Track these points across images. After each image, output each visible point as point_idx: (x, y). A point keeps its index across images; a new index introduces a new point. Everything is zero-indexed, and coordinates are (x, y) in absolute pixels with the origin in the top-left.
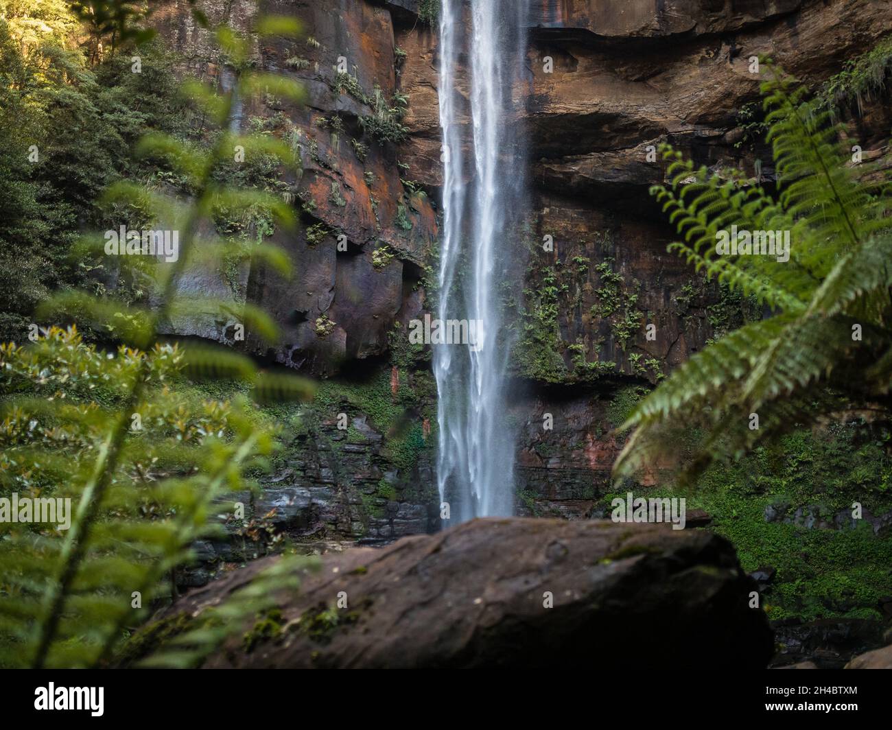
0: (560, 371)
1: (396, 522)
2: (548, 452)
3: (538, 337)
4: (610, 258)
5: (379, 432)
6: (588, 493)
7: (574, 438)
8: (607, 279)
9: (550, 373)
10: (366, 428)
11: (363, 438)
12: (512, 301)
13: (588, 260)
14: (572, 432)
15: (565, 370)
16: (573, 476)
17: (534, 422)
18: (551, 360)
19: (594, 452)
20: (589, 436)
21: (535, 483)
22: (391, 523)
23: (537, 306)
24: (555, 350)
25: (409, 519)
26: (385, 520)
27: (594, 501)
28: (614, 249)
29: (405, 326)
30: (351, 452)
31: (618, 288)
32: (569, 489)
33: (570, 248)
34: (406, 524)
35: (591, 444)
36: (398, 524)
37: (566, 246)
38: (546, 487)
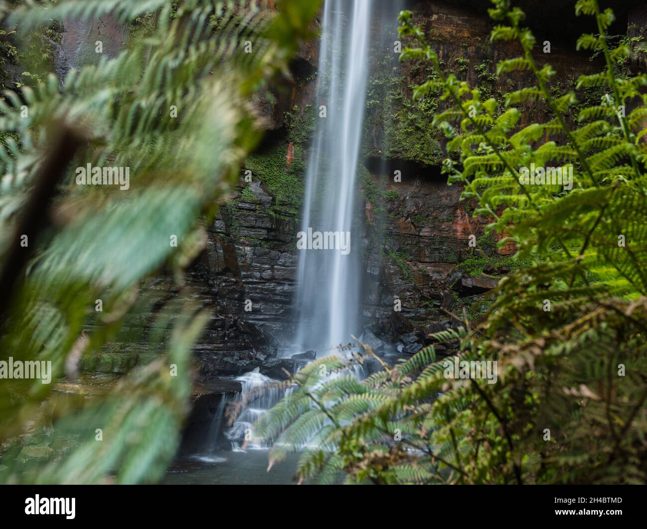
0: (436, 155)
1: (276, 269)
2: (422, 222)
3: (420, 126)
4: (487, 60)
5: (270, 195)
6: (453, 257)
7: (445, 213)
8: (484, 78)
9: (428, 156)
10: (260, 190)
11: (255, 198)
12: (399, 94)
13: (468, 61)
14: (443, 208)
15: (441, 154)
16: (442, 243)
17: (412, 197)
18: (429, 146)
19: (461, 225)
20: (459, 211)
21: (408, 247)
22: (272, 269)
23: (421, 99)
24: (434, 137)
25: (288, 266)
26: (267, 266)
27: (457, 264)
28: (493, 53)
29: (303, 109)
30: (243, 209)
31: (493, 86)
32: (436, 253)
33: (454, 51)
34: (285, 270)
35: (459, 218)
36: (278, 270)
37: (451, 49)
38: (417, 251)
